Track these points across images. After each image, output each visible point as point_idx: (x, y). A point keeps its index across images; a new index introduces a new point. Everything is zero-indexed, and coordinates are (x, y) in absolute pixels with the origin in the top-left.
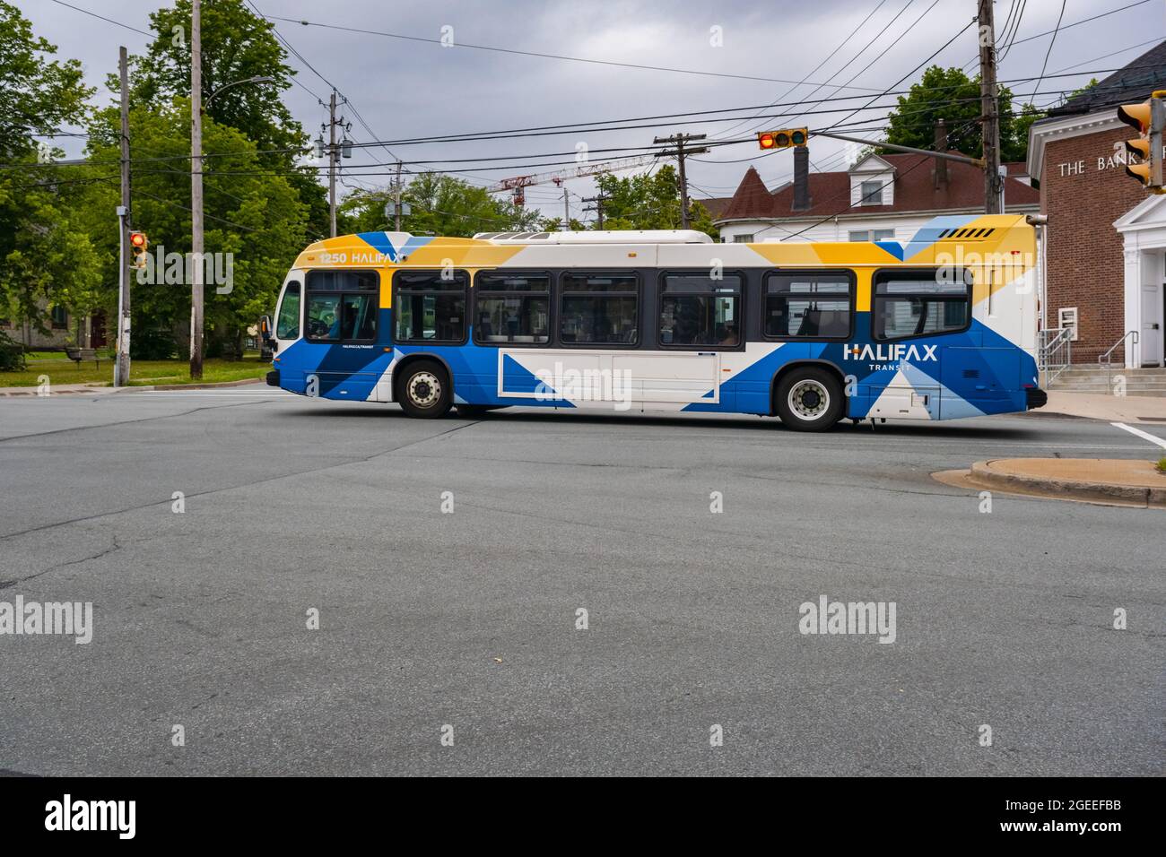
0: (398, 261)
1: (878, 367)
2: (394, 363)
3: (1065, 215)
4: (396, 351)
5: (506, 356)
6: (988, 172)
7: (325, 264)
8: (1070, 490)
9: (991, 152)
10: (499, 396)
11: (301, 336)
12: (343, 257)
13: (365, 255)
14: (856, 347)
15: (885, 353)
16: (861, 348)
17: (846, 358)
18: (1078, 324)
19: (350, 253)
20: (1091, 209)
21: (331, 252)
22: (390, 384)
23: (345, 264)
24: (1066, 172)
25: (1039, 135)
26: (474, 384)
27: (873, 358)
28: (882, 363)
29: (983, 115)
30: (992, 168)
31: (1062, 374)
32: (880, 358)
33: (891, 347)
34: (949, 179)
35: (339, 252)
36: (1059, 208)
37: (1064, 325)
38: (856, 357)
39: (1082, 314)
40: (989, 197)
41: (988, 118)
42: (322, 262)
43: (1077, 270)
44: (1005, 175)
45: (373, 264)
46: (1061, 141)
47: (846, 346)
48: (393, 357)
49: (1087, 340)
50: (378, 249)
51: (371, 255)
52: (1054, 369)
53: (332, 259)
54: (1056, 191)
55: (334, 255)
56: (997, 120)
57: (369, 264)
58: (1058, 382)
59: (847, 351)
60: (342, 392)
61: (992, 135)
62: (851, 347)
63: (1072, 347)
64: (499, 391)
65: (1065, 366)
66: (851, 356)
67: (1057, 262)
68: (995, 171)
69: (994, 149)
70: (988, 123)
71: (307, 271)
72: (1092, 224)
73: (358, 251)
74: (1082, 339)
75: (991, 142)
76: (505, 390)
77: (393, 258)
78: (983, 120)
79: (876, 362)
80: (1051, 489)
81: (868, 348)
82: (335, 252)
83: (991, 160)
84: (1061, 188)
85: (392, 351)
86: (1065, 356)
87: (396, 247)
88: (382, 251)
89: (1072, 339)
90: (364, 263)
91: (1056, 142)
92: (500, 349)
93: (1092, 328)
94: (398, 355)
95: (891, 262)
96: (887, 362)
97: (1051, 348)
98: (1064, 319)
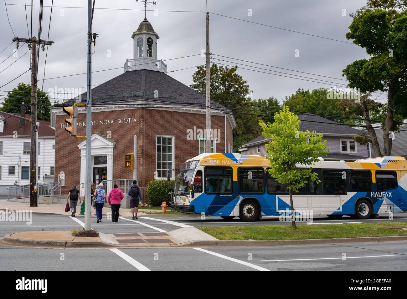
0: (239, 164)
1: (379, 199)
2: (240, 201)
3: (62, 141)
4: (240, 197)
5: (278, 198)
6: (33, 124)
7: (211, 164)
8: (39, 244)
9: (34, 117)
10: (277, 212)
11: (203, 192)
12: (218, 161)
13: (226, 161)
14: (374, 193)
15: (380, 195)
16: (375, 193)
17: (372, 196)
18: (65, 180)
19: (221, 160)
20: (70, 140)
21: (214, 160)
22: (238, 209)
23: (219, 164)
24: (62, 126)
25: (54, 112)
26: (268, 208)
27: (378, 196)
28: (380, 198)
29: (32, 103)
30: (34, 122)
31: (58, 198)
32: (380, 196)
33: (381, 193)
34: (25, 124)
35: (217, 160)
36: (60, 139)
37: (60, 180)
38: (374, 196)
39: (66, 177)
40: (32, 133)
41: (33, 104)
42: (210, 163)
43: (65, 161)
44: (39, 126)
45: (230, 164)
46: (61, 116)
47: (371, 193)
48: (239, 199)
49: (68, 186)
50: (231, 159)
51: (229, 161)
52: (55, 196)
53: (214, 162)
54: (59, 133)
55: (215, 161)
56: (37, 106)
57: (229, 164)
58: (57, 201)
59: (372, 194)
60: (220, 213)
61: (35, 111)
62: (373, 193)
63: (62, 189)
64: (277, 210)
65: (59, 195)
66: (373, 196)
67: (58, 158)
68: (35, 123)
69: (35, 116)
70: (33, 106)
71: (204, 166)
72: (71, 145)
73: (223, 160)
74: (66, 186)
75: (34, 113)
76: (279, 210)
77: (237, 163)
78: (32, 105)
79: (379, 197)
80: (32, 244)
81: (376, 193)
82: (215, 159)
83: (34, 120)
84: (60, 132)
85: (239, 197)
86: (59, 192)
87: (238, 159)
88: (232, 160)
89: (62, 186)
90: (226, 164)
91: (59, 116)
92: (276, 195)
93: (70, 182)
94: (241, 198)
95: (379, 169)
96: (381, 197)
97: (54, 188)
98: (60, 178)
